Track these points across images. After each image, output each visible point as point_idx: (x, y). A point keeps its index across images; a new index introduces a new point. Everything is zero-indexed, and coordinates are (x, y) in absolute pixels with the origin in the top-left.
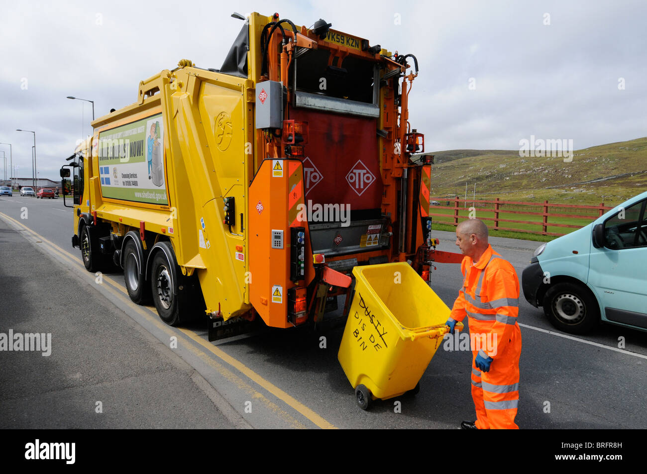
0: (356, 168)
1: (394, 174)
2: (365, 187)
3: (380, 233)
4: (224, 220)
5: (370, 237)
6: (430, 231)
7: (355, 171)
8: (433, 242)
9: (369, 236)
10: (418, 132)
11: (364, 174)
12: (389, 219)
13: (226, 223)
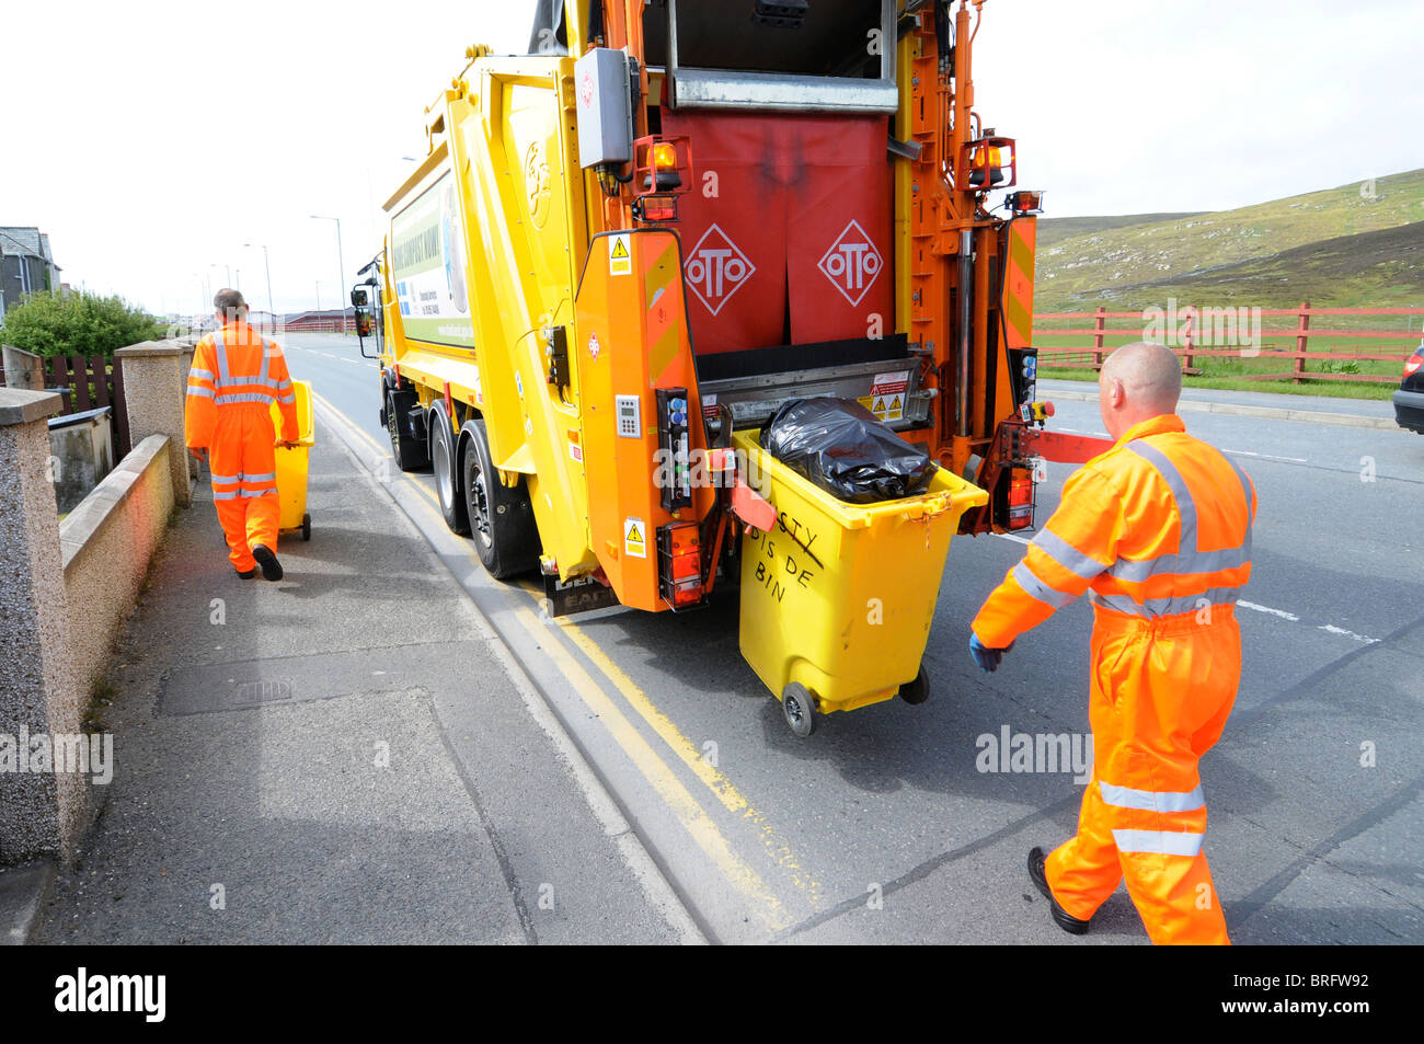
0: (847, 240)
1: (939, 247)
2: (865, 284)
3: (905, 391)
4: (549, 376)
5: (881, 402)
6: (1034, 382)
7: (842, 248)
8: (1038, 412)
9: (876, 400)
10: (998, 134)
11: (864, 253)
12: (928, 357)
13: (551, 381)
